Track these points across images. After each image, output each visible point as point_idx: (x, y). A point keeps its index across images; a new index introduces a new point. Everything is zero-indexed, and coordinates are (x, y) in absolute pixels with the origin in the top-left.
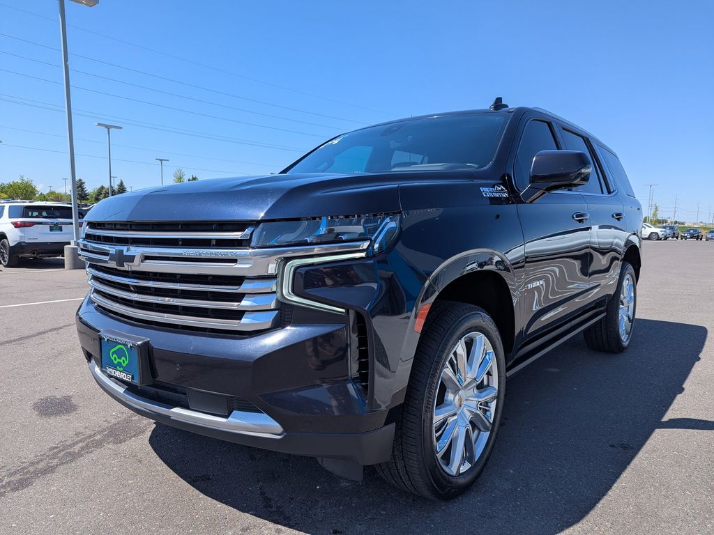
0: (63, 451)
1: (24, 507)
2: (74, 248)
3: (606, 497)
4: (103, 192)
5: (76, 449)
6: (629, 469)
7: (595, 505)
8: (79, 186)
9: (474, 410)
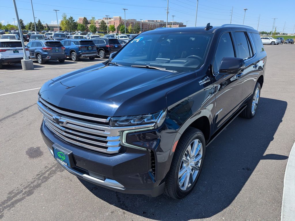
0: (42, 176)
1: (33, 203)
2: (25, 61)
3: (239, 194)
4: (32, 25)
5: (46, 175)
6: (248, 181)
7: (235, 198)
8: (21, 22)
9: (193, 166)
